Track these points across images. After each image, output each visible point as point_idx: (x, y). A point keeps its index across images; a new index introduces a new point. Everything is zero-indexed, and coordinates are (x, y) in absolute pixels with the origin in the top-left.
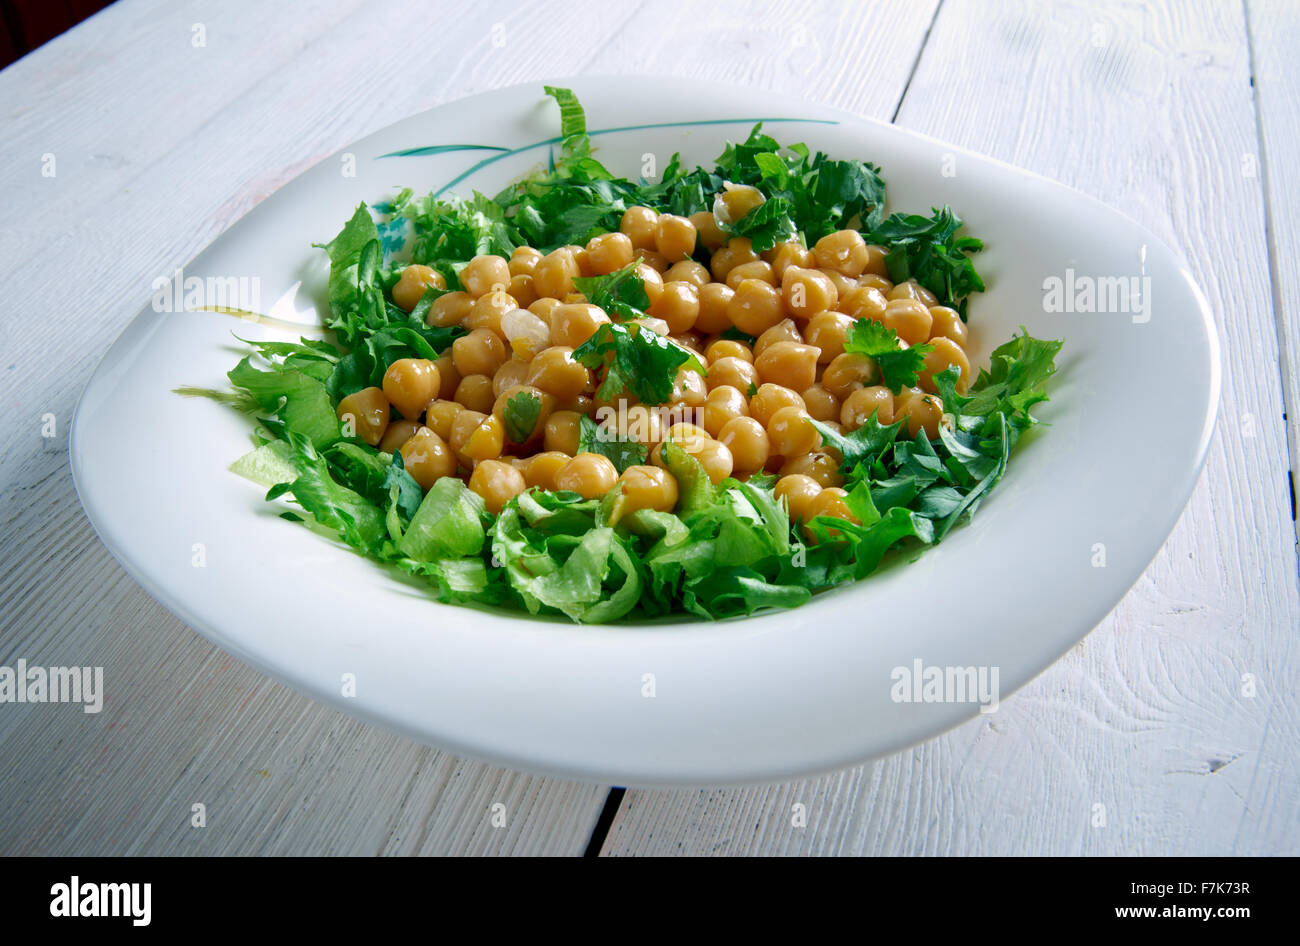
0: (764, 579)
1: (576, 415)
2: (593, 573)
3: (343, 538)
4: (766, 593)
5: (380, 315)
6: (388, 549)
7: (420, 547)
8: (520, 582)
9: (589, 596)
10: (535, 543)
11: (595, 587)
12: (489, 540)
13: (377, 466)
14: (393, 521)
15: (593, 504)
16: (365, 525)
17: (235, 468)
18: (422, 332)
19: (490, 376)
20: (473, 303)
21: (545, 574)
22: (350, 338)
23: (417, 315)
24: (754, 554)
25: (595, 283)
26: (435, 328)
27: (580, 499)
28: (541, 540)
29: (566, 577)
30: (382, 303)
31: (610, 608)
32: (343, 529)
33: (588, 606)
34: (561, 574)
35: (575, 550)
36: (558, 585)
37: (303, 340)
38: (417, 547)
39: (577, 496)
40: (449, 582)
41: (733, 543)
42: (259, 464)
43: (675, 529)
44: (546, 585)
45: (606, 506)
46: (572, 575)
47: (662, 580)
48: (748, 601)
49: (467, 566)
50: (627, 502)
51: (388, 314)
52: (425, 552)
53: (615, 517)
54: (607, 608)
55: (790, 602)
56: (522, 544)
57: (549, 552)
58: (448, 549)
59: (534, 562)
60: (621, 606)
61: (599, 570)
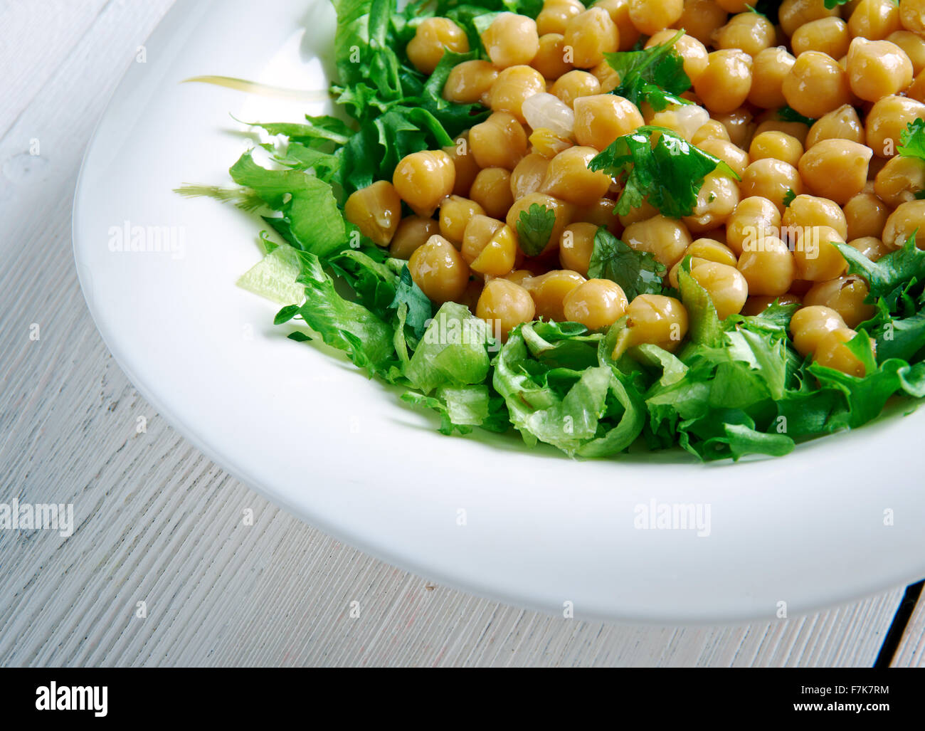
0: (754, 425)
1: (593, 228)
2: (591, 410)
3: (351, 357)
4: (751, 441)
5: (392, 86)
6: (394, 372)
7: (424, 376)
8: (519, 417)
9: (585, 433)
10: (536, 377)
11: (591, 424)
12: (492, 370)
13: (386, 274)
14: (400, 341)
15: (596, 337)
16: (373, 344)
17: (242, 282)
18: (438, 115)
19: (509, 168)
20: (495, 75)
21: (544, 407)
22: (358, 112)
23: (432, 87)
24: (749, 396)
25: (630, 59)
26: (453, 104)
27: (584, 331)
28: (542, 372)
29: (564, 412)
30: (395, 65)
31: (607, 445)
32: (350, 350)
33: (584, 442)
34: (560, 409)
35: (575, 386)
36: (556, 420)
37: (308, 118)
38: (421, 375)
39: (582, 326)
40: (450, 416)
41: (729, 385)
42: (266, 277)
43: (674, 368)
44: (544, 420)
45: (610, 339)
46: (570, 410)
47: (658, 419)
48: (733, 447)
49: (469, 395)
50: (631, 335)
51: (402, 81)
52: (429, 380)
53: (618, 350)
54: (603, 445)
55: (775, 450)
56: (522, 378)
57: (550, 385)
58: (452, 377)
59: (534, 396)
60: (617, 442)
61: (597, 407)
